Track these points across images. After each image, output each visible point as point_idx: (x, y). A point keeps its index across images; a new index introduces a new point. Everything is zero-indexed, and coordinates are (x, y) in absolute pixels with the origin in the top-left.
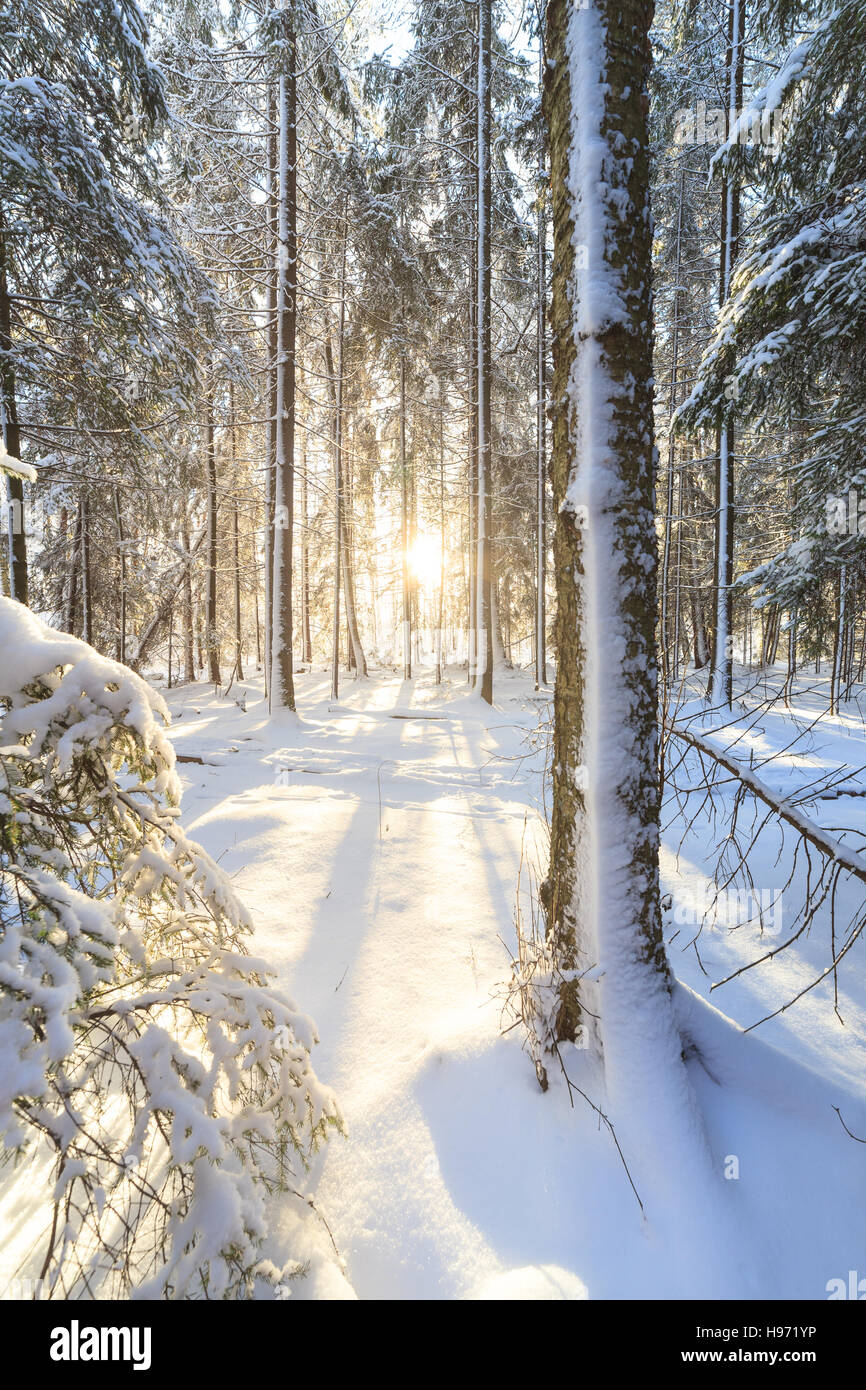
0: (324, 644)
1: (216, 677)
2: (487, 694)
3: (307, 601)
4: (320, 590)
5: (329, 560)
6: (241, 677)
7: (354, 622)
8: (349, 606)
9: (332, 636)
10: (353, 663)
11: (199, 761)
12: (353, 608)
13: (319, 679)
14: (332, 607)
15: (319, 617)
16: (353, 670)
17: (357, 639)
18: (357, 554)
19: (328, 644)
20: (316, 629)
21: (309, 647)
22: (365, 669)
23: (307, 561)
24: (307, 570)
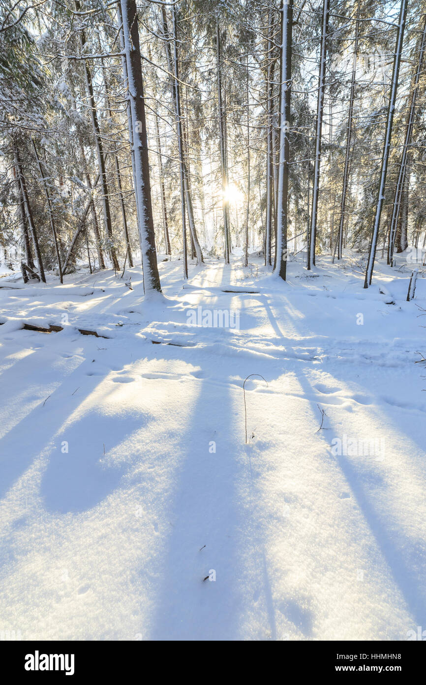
0: (178, 244)
1: (116, 266)
2: (283, 274)
3: (166, 219)
4: (173, 210)
5: (177, 193)
6: (131, 265)
7: (195, 230)
8: (191, 219)
9: (182, 239)
10: (194, 255)
11: (95, 334)
12: (193, 221)
13: (175, 265)
14: (181, 222)
15: (174, 228)
16: (195, 259)
17: (197, 240)
18: (193, 186)
19: (179, 244)
20: (172, 235)
21: (169, 246)
22: (202, 259)
23: (164, 194)
24: (164, 199)
